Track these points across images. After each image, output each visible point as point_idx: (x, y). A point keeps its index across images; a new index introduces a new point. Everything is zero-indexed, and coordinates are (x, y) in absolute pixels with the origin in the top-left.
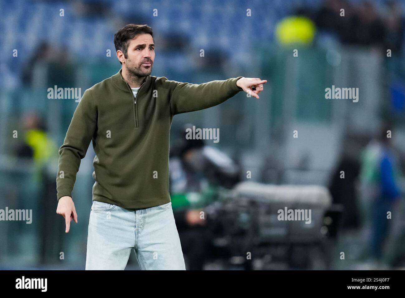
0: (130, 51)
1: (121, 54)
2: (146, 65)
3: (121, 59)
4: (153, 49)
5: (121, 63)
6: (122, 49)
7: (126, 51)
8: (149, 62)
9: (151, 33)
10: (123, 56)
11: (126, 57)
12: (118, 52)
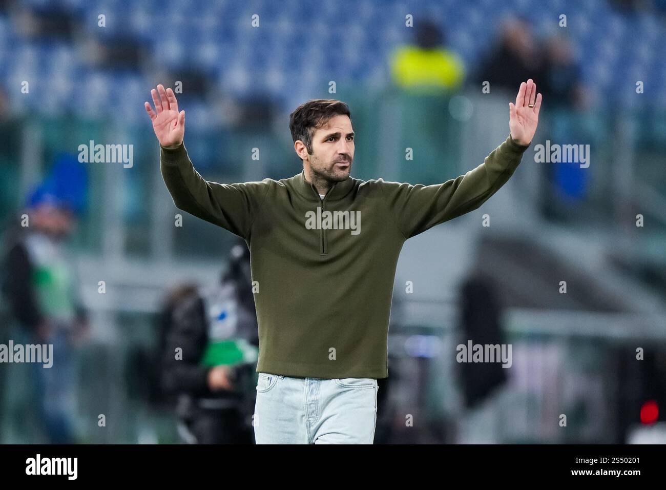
0: (316, 143)
1: (302, 147)
3: (302, 154)
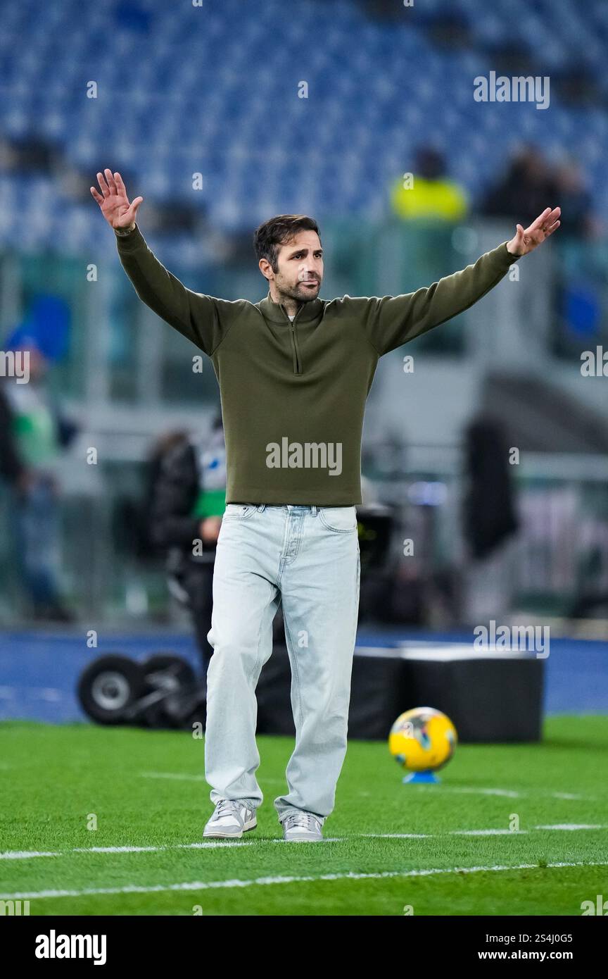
0: (282, 260)
1: (267, 265)
2: (309, 283)
3: (267, 273)
4: (320, 256)
5: (268, 280)
6: (268, 256)
7: (276, 261)
8: (315, 279)
9: (316, 230)
10: (271, 268)
11: (276, 271)
12: (262, 262)
